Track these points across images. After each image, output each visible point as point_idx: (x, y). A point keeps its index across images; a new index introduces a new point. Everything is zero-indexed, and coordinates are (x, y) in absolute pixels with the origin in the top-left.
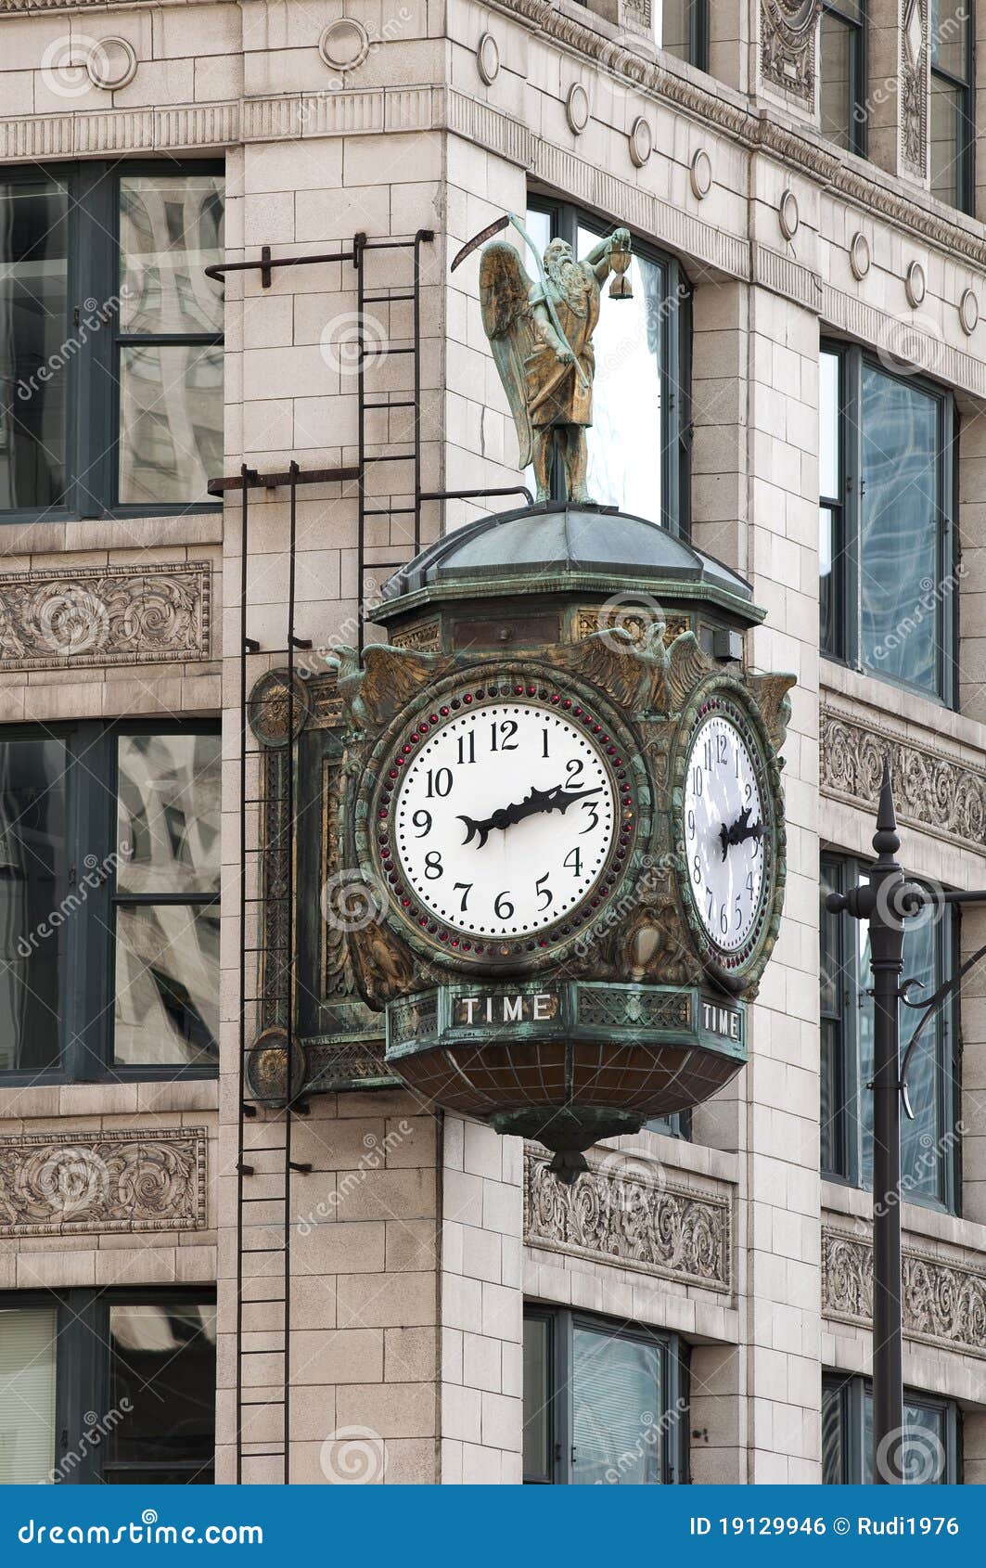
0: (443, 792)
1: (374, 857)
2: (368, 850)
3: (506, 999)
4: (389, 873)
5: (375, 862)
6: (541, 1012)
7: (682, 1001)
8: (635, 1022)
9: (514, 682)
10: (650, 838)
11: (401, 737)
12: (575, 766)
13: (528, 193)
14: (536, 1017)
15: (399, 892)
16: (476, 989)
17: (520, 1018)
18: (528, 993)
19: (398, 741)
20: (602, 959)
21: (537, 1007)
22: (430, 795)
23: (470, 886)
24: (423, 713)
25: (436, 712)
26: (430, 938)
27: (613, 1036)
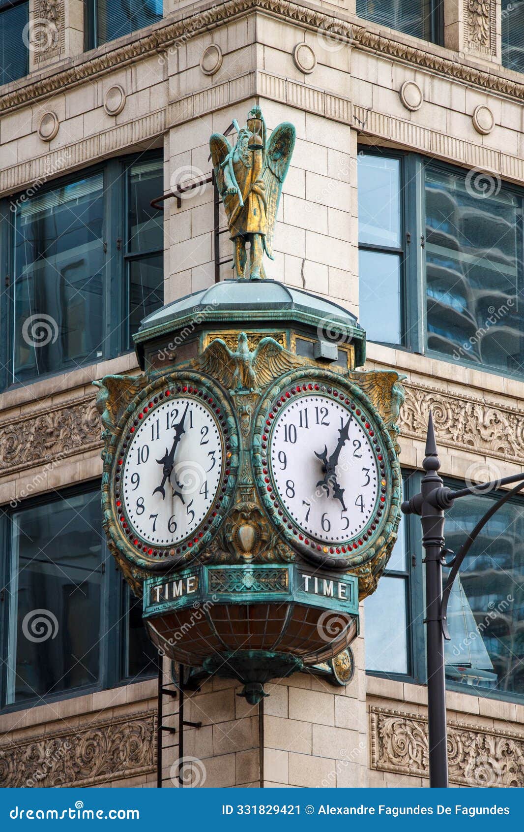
0: (144, 460)
1: (113, 507)
2: (110, 503)
3: (175, 583)
4: (120, 515)
5: (113, 510)
6: (191, 588)
7: (281, 573)
8: (249, 589)
9: (177, 385)
10: (238, 468)
11: (125, 430)
12: (205, 430)
13: (358, 143)
14: (189, 591)
15: (124, 525)
16: (160, 579)
17: (181, 594)
18: (184, 577)
19: (123, 434)
20: (220, 549)
21: (188, 585)
22: (139, 463)
23: (156, 516)
24: (135, 413)
25: (142, 411)
26: (138, 551)
27: (233, 598)
